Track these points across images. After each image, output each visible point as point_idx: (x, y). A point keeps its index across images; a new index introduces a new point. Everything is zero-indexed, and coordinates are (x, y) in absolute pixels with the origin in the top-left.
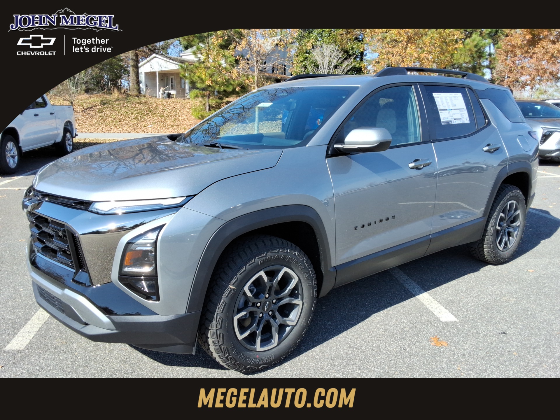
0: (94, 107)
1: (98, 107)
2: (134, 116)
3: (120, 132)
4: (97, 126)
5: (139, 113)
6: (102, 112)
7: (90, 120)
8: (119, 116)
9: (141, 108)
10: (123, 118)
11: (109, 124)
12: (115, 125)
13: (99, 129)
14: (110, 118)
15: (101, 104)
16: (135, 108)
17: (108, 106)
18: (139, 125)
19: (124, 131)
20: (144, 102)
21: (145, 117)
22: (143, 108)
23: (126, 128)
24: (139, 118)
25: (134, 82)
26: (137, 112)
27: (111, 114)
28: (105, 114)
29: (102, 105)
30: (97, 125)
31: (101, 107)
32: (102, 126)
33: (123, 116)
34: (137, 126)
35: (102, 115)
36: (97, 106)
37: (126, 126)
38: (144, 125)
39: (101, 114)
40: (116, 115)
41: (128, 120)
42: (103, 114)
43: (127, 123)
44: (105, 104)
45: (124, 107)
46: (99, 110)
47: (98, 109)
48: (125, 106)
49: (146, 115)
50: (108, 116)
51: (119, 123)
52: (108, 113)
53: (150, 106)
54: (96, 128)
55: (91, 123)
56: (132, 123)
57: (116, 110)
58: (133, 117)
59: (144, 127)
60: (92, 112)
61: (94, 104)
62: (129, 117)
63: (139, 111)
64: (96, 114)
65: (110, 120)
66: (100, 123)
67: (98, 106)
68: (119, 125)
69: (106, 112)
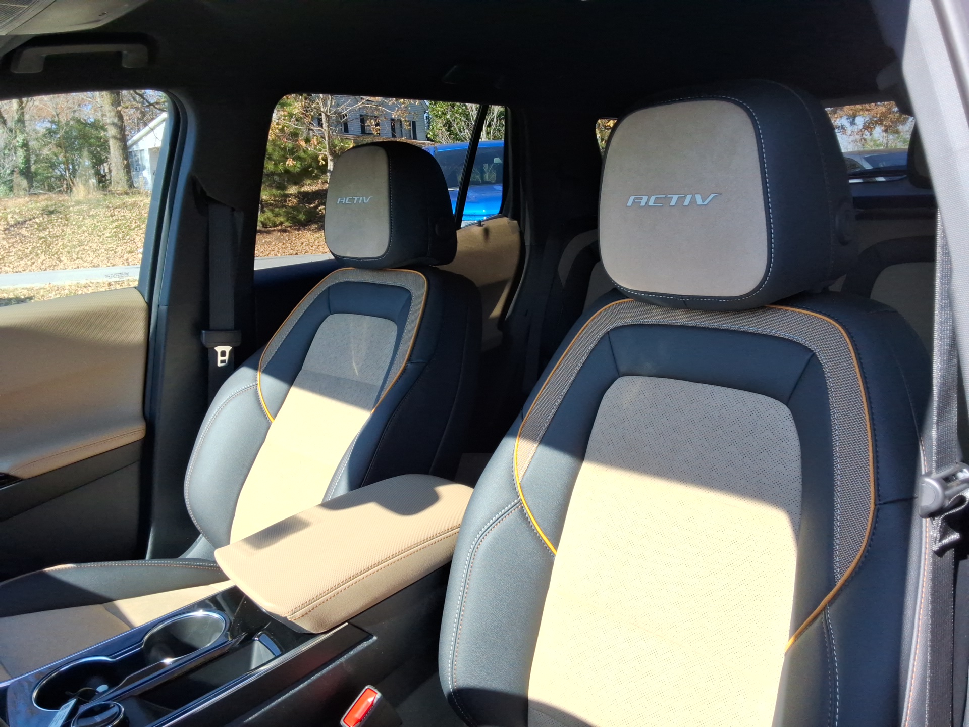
0: (30, 220)
1: (37, 220)
2: (110, 232)
3: (78, 267)
4: (32, 259)
5: (120, 225)
6: (45, 229)
7: (19, 248)
8: (79, 234)
9: (124, 216)
10: (88, 238)
11: (57, 253)
12: (69, 253)
13: (36, 264)
14: (60, 240)
15: (42, 214)
16: (112, 216)
17: (58, 217)
18: (119, 249)
19: (86, 264)
20: (131, 205)
21: (132, 233)
22: (128, 214)
23: (91, 259)
24: (121, 236)
25: (119, 167)
26: (116, 223)
27: (63, 231)
28: (50, 232)
29: (46, 216)
30: (32, 256)
31: (44, 219)
32: (43, 257)
33: (86, 234)
34: (115, 253)
35: (44, 235)
36: (34, 218)
37: (92, 254)
38: (129, 249)
39: (42, 235)
40: (73, 233)
41: (96, 241)
42: (47, 233)
43: (94, 246)
44: (52, 212)
45: (89, 216)
46: (39, 225)
47: (37, 223)
48: (91, 213)
49: (134, 229)
50: (57, 236)
51: (78, 249)
52: (56, 231)
53: (143, 211)
54: (29, 263)
55: (20, 253)
56: (104, 247)
57: (74, 223)
58: (108, 235)
59: (130, 252)
60: (24, 232)
61: (28, 215)
62: (100, 236)
63: (119, 222)
64: (32, 234)
65: (60, 244)
66: (39, 252)
67: (37, 217)
68: (78, 252)
69: (53, 228)
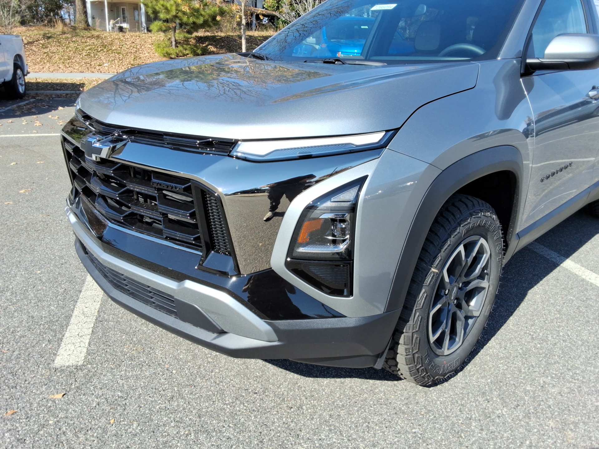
0: (37, 41)
1: (41, 42)
2: (86, 53)
3: (72, 72)
4: (42, 65)
5: (91, 49)
6: (47, 47)
7: (33, 58)
8: (67, 52)
9: (93, 43)
10: (73, 55)
11: (56, 63)
12: (63, 63)
13: (45, 68)
14: (56, 55)
15: (44, 38)
16: (86, 43)
17: (53, 40)
18: (92, 63)
19: (75, 71)
20: (97, 36)
21: (99, 54)
22: (96, 43)
23: (77, 67)
24: (92, 55)
25: (81, 12)
26: (89, 47)
27: (58, 50)
28: (50, 50)
29: (46, 40)
30: (41, 63)
31: (45, 41)
32: (48, 65)
33: (72, 53)
34: (91, 65)
35: (46, 51)
36: (39, 40)
37: (77, 65)
38: (98, 63)
39: (45, 51)
40: (64, 51)
41: (78, 57)
42: (48, 50)
43: (78, 60)
44: (49, 38)
45: (72, 41)
46: (43, 45)
47: (41, 44)
48: (73, 40)
49: (100, 51)
50: (54, 53)
51: (68, 61)
52: (54, 49)
53: (104, 41)
54: (41, 67)
55: (34, 61)
56: (84, 61)
57: (64, 45)
58: (85, 54)
59: (99, 65)
60: (34, 48)
61: (35, 38)
62: (80, 54)
63: (91, 47)
64: (39, 50)
65: (57, 57)
66: (45, 61)
67: (41, 40)
68: (69, 63)
69: (51, 47)
